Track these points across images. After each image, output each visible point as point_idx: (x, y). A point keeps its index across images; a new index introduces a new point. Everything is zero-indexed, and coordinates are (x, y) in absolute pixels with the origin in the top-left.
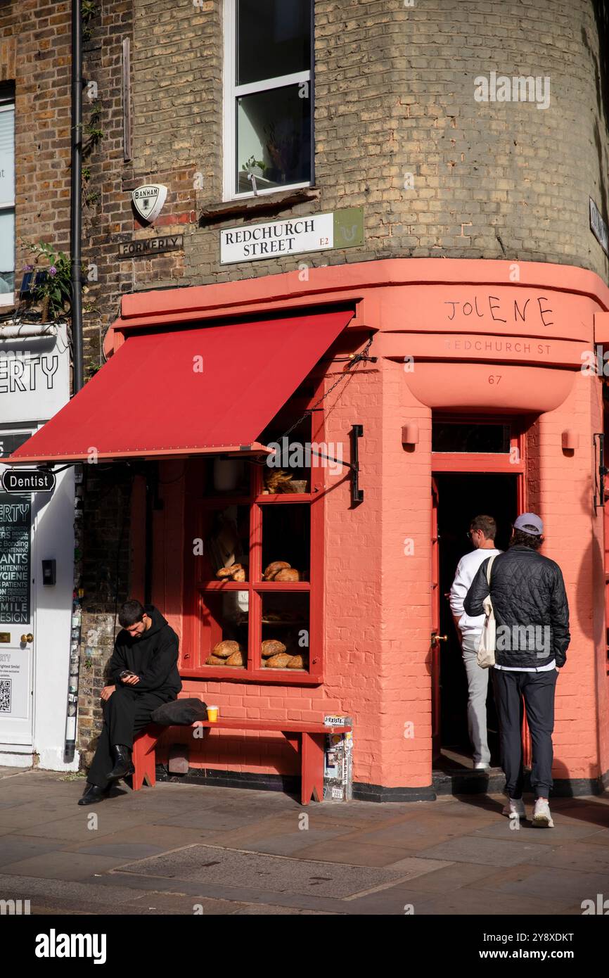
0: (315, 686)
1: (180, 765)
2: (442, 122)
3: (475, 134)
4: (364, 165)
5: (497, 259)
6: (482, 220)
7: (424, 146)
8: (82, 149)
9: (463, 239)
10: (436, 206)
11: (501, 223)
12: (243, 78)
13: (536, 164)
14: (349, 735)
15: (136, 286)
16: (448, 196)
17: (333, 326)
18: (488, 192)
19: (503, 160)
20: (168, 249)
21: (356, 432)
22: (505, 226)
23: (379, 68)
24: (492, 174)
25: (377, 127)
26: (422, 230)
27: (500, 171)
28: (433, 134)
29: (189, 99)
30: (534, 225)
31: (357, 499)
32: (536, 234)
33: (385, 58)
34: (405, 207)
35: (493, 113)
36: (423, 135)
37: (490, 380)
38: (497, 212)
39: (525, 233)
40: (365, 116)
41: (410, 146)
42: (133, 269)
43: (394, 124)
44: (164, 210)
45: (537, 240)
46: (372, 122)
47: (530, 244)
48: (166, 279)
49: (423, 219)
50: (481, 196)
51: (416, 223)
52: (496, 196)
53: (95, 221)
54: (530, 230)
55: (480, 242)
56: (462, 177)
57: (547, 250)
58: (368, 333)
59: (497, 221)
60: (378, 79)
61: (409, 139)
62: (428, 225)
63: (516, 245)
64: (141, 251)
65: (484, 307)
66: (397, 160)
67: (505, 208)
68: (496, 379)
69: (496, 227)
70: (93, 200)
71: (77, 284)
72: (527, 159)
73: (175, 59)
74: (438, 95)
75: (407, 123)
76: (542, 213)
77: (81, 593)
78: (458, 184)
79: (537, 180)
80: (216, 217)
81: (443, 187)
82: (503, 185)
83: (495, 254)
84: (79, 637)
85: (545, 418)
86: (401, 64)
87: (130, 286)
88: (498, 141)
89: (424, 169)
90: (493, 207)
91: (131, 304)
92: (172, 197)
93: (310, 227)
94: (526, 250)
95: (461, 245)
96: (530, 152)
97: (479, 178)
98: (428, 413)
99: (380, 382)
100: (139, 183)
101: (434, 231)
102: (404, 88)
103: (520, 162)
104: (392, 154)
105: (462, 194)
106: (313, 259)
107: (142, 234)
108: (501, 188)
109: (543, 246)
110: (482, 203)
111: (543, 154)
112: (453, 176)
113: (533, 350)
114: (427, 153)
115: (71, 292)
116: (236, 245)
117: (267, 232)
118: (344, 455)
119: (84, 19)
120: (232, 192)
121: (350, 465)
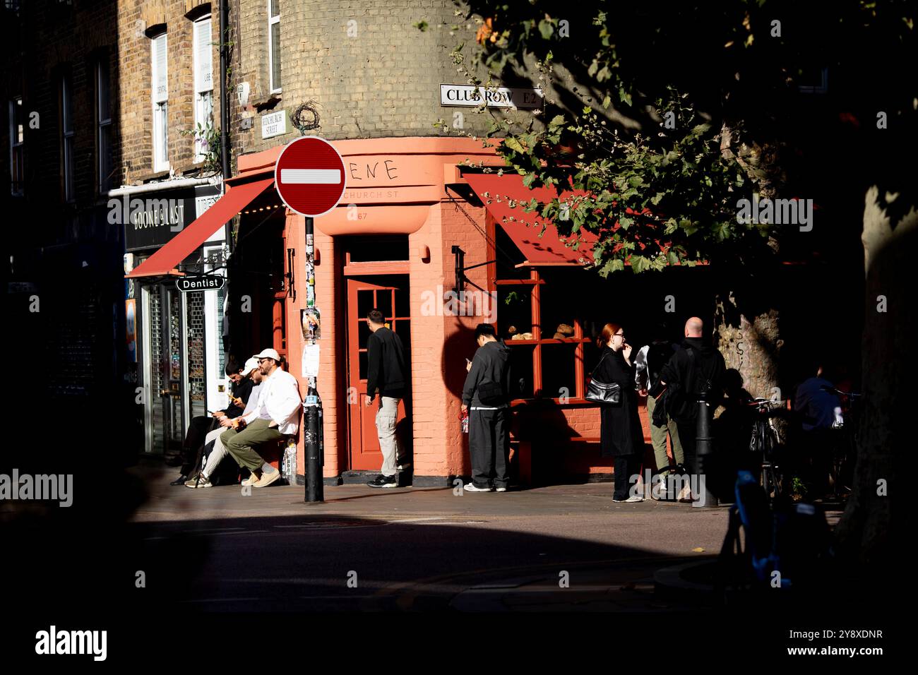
2: (321, 53)
3: (341, 58)
4: (292, 80)
5: (357, 138)
6: (347, 113)
7: (312, 69)
8: (226, 55)
9: (336, 127)
11: (358, 114)
12: (272, 13)
13: (384, 72)
15: (245, 151)
16: (326, 100)
18: (350, 95)
19: (360, 73)
20: (251, 126)
21: (292, 253)
22: (361, 116)
23: (294, 19)
24: (353, 83)
25: (294, 56)
27: (357, 80)
28: (317, 61)
30: (383, 113)
31: (294, 294)
32: (384, 118)
33: (295, 14)
36: (312, 62)
37: (359, 216)
38: (355, 108)
39: (376, 119)
40: (291, 49)
41: (306, 69)
42: (242, 139)
44: (248, 100)
45: (385, 123)
46: (293, 53)
47: (380, 126)
50: (345, 98)
52: (354, 97)
53: (232, 104)
54: (381, 117)
55: (345, 128)
56: (334, 87)
57: (395, 128)
59: (357, 113)
60: (293, 26)
61: (305, 65)
63: (370, 127)
66: (300, 78)
67: (361, 105)
68: (363, 216)
69: (356, 118)
71: (224, 148)
72: (376, 70)
74: (319, 36)
75: (304, 55)
76: (389, 104)
78: (331, 92)
79: (385, 82)
80: (260, 107)
81: (322, 95)
82: (360, 89)
83: (355, 135)
85: (410, 236)
87: (242, 150)
88: (356, 61)
89: (313, 84)
90: (353, 104)
91: (242, 162)
92: (250, 92)
93: (281, 118)
94: (377, 130)
95: (333, 131)
96: (379, 65)
97: (344, 87)
98: (330, 239)
100: (242, 80)
102: (302, 32)
103: (372, 73)
104: (298, 74)
105: (334, 98)
107: (245, 115)
108: (358, 92)
109: (391, 126)
110: (346, 103)
111: (390, 64)
112: (329, 86)
113: (384, 196)
114: (314, 73)
115: (221, 154)
116: (266, 126)
117: (272, 121)
118: (287, 268)
120: (271, 89)
121: (290, 275)
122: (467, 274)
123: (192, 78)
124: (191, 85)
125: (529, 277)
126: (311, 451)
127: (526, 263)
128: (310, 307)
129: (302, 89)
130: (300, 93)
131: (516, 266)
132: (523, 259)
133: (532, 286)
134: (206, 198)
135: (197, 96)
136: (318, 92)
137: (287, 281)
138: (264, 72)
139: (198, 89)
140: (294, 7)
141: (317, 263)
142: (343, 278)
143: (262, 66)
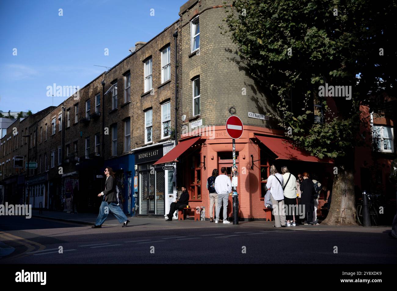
0: (201, 201)
1: (188, 217)
2: (215, 103)
3: (221, 104)
4: (205, 111)
6: (223, 118)
7: (212, 107)
8: (177, 109)
9: (220, 122)
10: (215, 117)
12: (195, 96)
14: (204, 209)
16: (217, 115)
17: (198, 139)
18: (224, 114)
19: (227, 108)
21: (205, 157)
23: (206, 94)
24: (224, 110)
25: (206, 104)
26: (213, 121)
27: (226, 110)
28: (214, 105)
29: (188, 100)
31: (205, 168)
33: (207, 93)
34: (210, 118)
35: (224, 100)
36: (212, 105)
37: (226, 146)
38: (225, 117)
40: (205, 102)
41: (211, 107)
43: (208, 104)
44: (186, 119)
46: (206, 103)
49: (213, 119)
51: (212, 120)
52: (225, 114)
53: (179, 121)
55: (222, 123)
60: (206, 96)
62: (214, 120)
65: (223, 134)
66: (209, 110)
67: (227, 116)
69: (225, 120)
70: (178, 118)
73: (186, 93)
74: (215, 98)
75: (210, 103)
77: (177, 188)
80: (191, 121)
81: (216, 114)
82: (227, 112)
84: (177, 196)
85: (239, 152)
86: (209, 93)
88: (225, 105)
89: (213, 111)
90: (225, 116)
91: (182, 136)
92: (186, 117)
93: (200, 122)
97: (222, 112)
98: (216, 153)
99: (207, 148)
100: (183, 115)
101: (214, 121)
102: (209, 98)
104: (208, 109)
105: (219, 115)
107: (184, 124)
110: (223, 116)
112: (218, 112)
114: (213, 108)
115: (175, 134)
116: (193, 125)
117: (196, 123)
118: (203, 161)
119: (177, 87)
120: (194, 116)
121: (204, 163)
122: (254, 163)
123: (161, 119)
124: (161, 120)
125: (266, 165)
126: (235, 209)
127: (278, 158)
128: (234, 165)
129: (209, 112)
130: (208, 113)
131: (276, 159)
133: (267, 167)
134: (167, 147)
135: (162, 123)
136: (214, 113)
137: (203, 164)
138: (192, 112)
139: (162, 121)
140: (207, 91)
141: (212, 159)
142: (218, 164)
143: (191, 110)
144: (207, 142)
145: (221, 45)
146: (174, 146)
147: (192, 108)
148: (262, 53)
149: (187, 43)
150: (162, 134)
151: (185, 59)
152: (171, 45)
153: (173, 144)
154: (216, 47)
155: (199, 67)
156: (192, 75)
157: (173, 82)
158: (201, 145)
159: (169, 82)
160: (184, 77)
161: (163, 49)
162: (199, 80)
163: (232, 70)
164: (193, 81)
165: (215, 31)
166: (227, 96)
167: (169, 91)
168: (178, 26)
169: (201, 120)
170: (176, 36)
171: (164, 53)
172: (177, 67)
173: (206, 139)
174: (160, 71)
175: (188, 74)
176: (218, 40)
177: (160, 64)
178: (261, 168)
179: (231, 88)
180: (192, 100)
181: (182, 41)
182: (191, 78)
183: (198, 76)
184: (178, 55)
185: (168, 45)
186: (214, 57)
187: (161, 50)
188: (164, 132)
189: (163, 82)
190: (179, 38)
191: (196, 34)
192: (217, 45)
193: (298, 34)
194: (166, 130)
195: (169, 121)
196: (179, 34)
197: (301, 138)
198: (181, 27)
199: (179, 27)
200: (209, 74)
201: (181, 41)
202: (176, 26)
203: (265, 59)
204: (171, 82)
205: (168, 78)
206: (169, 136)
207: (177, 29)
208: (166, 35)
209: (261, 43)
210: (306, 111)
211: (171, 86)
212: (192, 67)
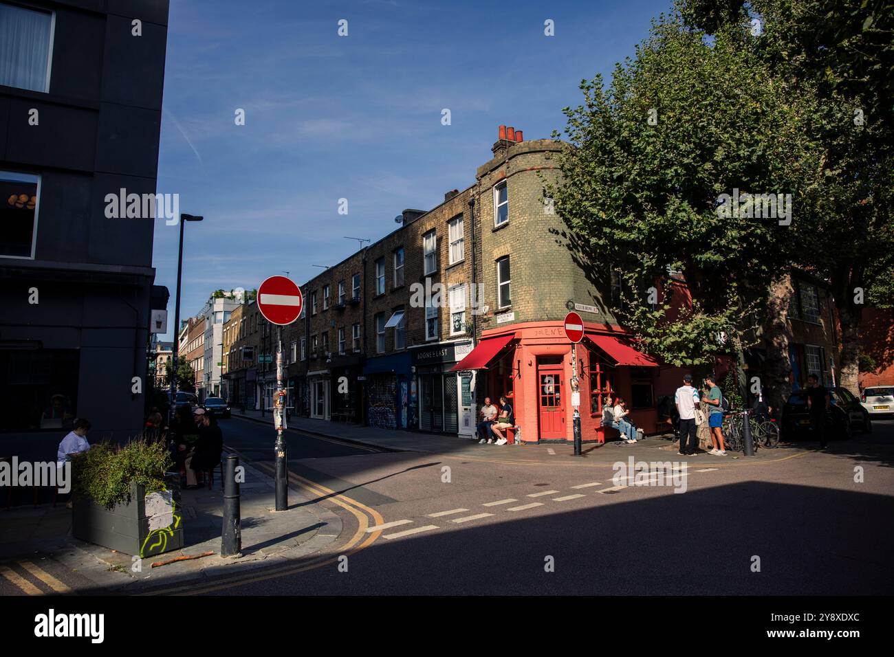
2: (532, 291)
4: (518, 302)
6: (543, 312)
9: (539, 317)
10: (532, 310)
12: (502, 281)
13: (557, 298)
16: (535, 308)
17: (510, 338)
19: (548, 298)
20: (489, 320)
21: (519, 361)
22: (549, 313)
23: (520, 280)
24: (545, 301)
25: (519, 293)
26: (529, 316)
27: (547, 301)
28: (531, 294)
29: (491, 287)
30: (556, 312)
31: (520, 376)
32: (557, 314)
33: (521, 278)
34: (525, 311)
35: (545, 288)
36: (529, 295)
38: (546, 310)
39: (554, 314)
40: (517, 291)
41: (527, 297)
42: (484, 325)
43: (523, 293)
44: (488, 312)
47: (556, 316)
48: (489, 327)
49: (530, 313)
50: (543, 307)
51: (528, 314)
55: (543, 317)
56: (538, 303)
58: (520, 340)
59: (547, 312)
60: (520, 282)
63: (552, 317)
64: (485, 321)
65: (544, 332)
66: (524, 300)
67: (549, 309)
68: (549, 348)
69: (547, 314)
71: (475, 329)
72: (554, 297)
73: (489, 278)
74: (532, 285)
75: (526, 292)
76: (559, 309)
78: (537, 305)
79: (557, 301)
80: (496, 314)
81: (534, 306)
83: (546, 320)
85: (564, 357)
86: (524, 279)
87: (484, 329)
89: (529, 302)
91: (483, 333)
92: (490, 309)
93: (511, 315)
94: (554, 318)
96: (555, 295)
97: (542, 303)
98: (534, 357)
99: (522, 350)
101: (532, 316)
102: (524, 285)
103: (552, 298)
105: (538, 307)
106: (511, 322)
107: (485, 317)
108: (547, 305)
109: (559, 317)
110: (543, 309)
111: (558, 295)
112: (536, 303)
113: (557, 341)
114: (530, 298)
115: (472, 331)
116: (500, 319)
117: (504, 317)
118: (516, 367)
119: (474, 270)
120: (500, 308)
121: (519, 369)
122: (584, 369)
123: (450, 309)
124: (449, 311)
126: (577, 435)
127: (619, 364)
129: (524, 304)
131: (615, 365)
132: (617, 362)
133: (598, 373)
134: (461, 347)
135: (451, 315)
136: (532, 304)
137: (516, 372)
138: (497, 302)
139: (451, 312)
140: (520, 276)
141: (530, 365)
142: (537, 371)
143: (497, 299)
144: (522, 342)
145: (538, 217)
146: (472, 344)
147: (497, 296)
148: (607, 230)
149: (488, 214)
150: (452, 328)
151: (486, 235)
152: (465, 215)
153: (470, 343)
154: (532, 220)
155: (508, 245)
156: (497, 253)
157: (469, 262)
158: (514, 345)
159: (462, 263)
160: (485, 256)
161: (452, 221)
162: (508, 261)
163: (554, 249)
164: (499, 263)
165: (530, 199)
166: (548, 283)
167: (463, 275)
168: (474, 192)
169: (513, 314)
170: (472, 204)
171: (452, 226)
172: (474, 244)
173: (520, 339)
174: (448, 248)
175: (491, 253)
176: (534, 211)
177: (448, 239)
178: (591, 374)
179: (553, 272)
180: (496, 287)
181: (482, 211)
182: (496, 259)
183: (507, 256)
184: (475, 228)
185: (459, 216)
186: (529, 233)
187: (448, 222)
188: (455, 326)
189: (451, 263)
190: (476, 207)
191: (500, 203)
192: (533, 217)
193: (660, 206)
194: (457, 323)
195: (462, 312)
196: (476, 202)
197: (656, 341)
198: (479, 194)
199: (477, 193)
200: (523, 254)
201: (479, 211)
202: (472, 192)
203: (610, 237)
204: (465, 263)
205: (459, 259)
206: (463, 332)
207: (473, 195)
208: (457, 203)
209: (604, 217)
210: (664, 305)
211: (465, 267)
212: (498, 244)
